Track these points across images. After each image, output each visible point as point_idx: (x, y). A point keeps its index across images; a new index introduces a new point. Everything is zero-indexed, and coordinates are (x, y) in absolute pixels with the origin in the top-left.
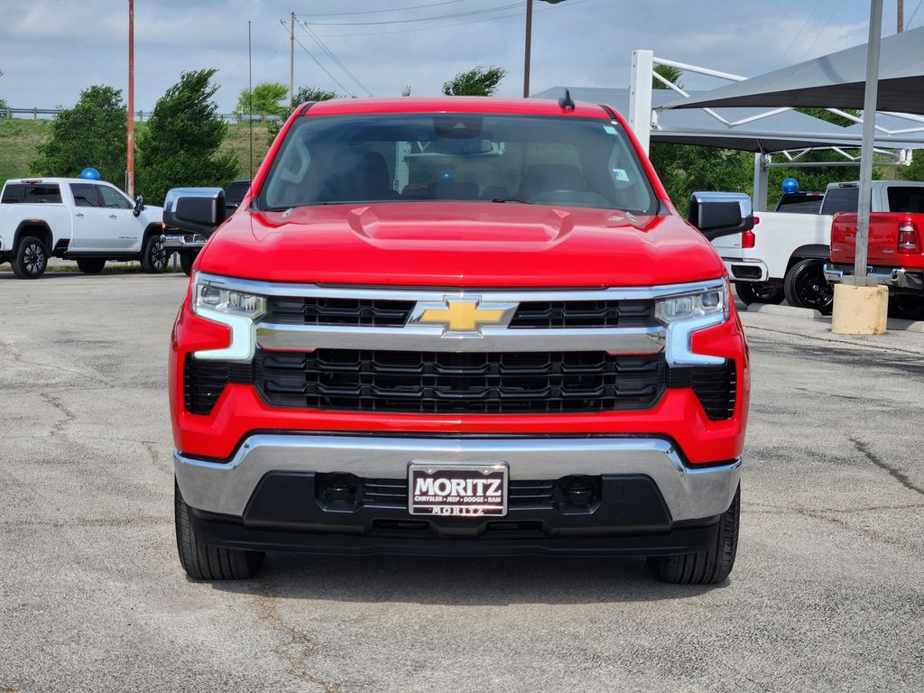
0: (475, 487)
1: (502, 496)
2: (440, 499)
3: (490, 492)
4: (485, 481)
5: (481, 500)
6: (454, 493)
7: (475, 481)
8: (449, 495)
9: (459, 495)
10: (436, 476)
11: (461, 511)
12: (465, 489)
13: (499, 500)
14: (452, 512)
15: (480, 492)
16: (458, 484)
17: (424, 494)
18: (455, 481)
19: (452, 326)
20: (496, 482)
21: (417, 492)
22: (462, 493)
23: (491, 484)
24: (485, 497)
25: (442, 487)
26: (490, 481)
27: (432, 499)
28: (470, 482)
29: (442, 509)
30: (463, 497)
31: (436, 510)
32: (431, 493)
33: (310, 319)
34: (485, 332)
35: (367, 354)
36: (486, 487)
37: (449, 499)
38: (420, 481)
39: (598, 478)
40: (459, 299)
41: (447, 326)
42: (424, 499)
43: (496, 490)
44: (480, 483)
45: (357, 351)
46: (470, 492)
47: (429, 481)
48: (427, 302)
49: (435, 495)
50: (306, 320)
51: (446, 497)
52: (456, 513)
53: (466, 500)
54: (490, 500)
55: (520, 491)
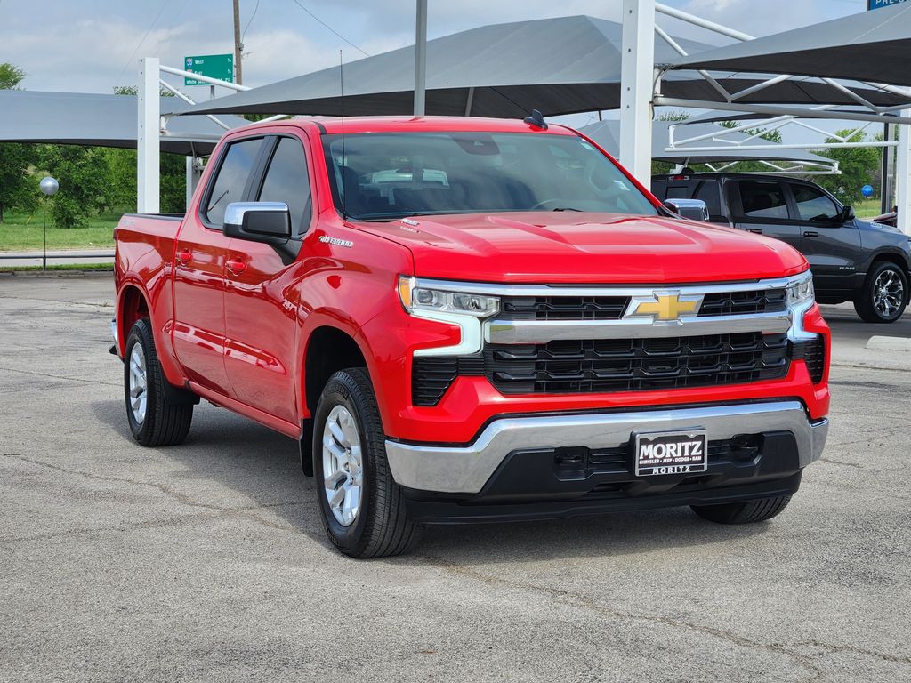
0: (683, 448)
1: (703, 455)
2: (658, 461)
3: (694, 453)
4: (690, 443)
5: (687, 459)
6: (668, 456)
7: (683, 444)
8: (664, 457)
9: (672, 457)
10: (655, 442)
11: (673, 470)
12: (676, 451)
13: (700, 458)
14: (667, 471)
15: (687, 453)
16: (671, 448)
17: (646, 458)
18: (668, 445)
19: (661, 317)
20: (699, 444)
21: (641, 457)
22: (674, 455)
23: (695, 445)
24: (690, 456)
25: (660, 451)
26: (694, 443)
27: (652, 462)
28: (679, 444)
29: (659, 469)
30: (674, 458)
31: (656, 471)
32: (651, 457)
33: (540, 315)
34: (684, 320)
35: (588, 343)
36: (691, 448)
37: (665, 461)
38: (644, 447)
39: (760, 435)
40: (665, 294)
41: (655, 316)
42: (646, 462)
43: (698, 451)
44: (687, 445)
45: (591, 340)
46: (679, 454)
47: (650, 446)
48: (640, 297)
49: (654, 458)
50: (537, 316)
51: (662, 459)
52: (670, 471)
53: (677, 460)
54: (694, 459)
55: (716, 449)
